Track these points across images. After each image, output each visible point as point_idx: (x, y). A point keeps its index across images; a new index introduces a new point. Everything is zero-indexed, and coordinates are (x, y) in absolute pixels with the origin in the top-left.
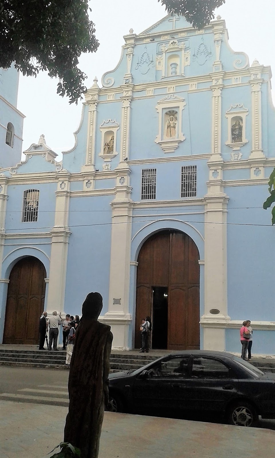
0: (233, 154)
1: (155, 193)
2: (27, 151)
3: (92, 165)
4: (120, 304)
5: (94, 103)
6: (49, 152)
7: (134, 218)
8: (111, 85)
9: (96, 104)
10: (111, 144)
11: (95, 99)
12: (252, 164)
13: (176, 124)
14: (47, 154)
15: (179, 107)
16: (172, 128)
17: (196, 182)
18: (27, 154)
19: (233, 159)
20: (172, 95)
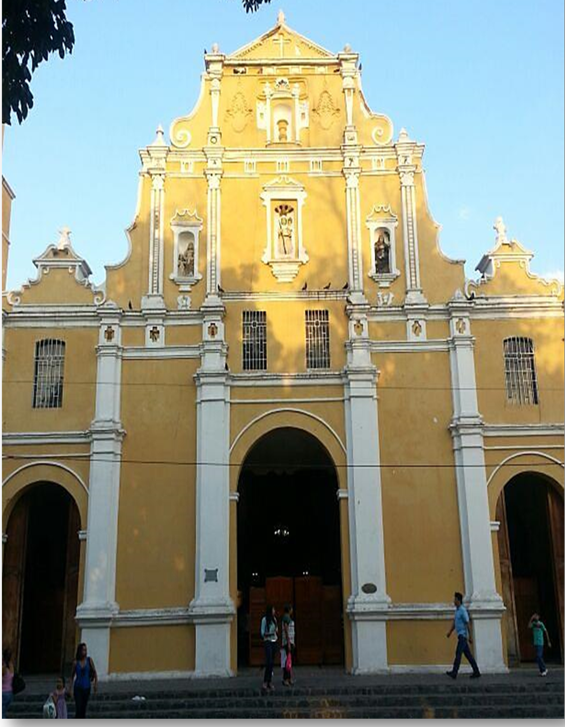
0: (380, 294)
1: (265, 357)
2: (41, 259)
3: (160, 296)
4: (216, 581)
5: (160, 175)
6: (80, 264)
7: (233, 406)
8: (187, 144)
9: (163, 176)
10: (189, 259)
11: (160, 167)
12: (410, 313)
13: (291, 231)
14: (77, 268)
15: (296, 200)
16: (286, 238)
17: (328, 340)
18: (39, 264)
19: (382, 302)
20: (285, 176)
